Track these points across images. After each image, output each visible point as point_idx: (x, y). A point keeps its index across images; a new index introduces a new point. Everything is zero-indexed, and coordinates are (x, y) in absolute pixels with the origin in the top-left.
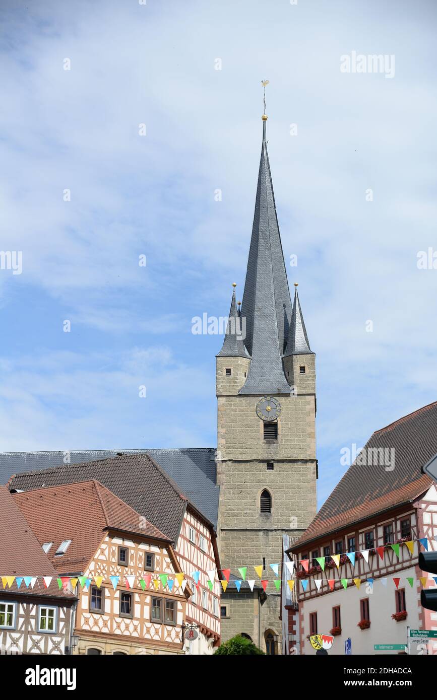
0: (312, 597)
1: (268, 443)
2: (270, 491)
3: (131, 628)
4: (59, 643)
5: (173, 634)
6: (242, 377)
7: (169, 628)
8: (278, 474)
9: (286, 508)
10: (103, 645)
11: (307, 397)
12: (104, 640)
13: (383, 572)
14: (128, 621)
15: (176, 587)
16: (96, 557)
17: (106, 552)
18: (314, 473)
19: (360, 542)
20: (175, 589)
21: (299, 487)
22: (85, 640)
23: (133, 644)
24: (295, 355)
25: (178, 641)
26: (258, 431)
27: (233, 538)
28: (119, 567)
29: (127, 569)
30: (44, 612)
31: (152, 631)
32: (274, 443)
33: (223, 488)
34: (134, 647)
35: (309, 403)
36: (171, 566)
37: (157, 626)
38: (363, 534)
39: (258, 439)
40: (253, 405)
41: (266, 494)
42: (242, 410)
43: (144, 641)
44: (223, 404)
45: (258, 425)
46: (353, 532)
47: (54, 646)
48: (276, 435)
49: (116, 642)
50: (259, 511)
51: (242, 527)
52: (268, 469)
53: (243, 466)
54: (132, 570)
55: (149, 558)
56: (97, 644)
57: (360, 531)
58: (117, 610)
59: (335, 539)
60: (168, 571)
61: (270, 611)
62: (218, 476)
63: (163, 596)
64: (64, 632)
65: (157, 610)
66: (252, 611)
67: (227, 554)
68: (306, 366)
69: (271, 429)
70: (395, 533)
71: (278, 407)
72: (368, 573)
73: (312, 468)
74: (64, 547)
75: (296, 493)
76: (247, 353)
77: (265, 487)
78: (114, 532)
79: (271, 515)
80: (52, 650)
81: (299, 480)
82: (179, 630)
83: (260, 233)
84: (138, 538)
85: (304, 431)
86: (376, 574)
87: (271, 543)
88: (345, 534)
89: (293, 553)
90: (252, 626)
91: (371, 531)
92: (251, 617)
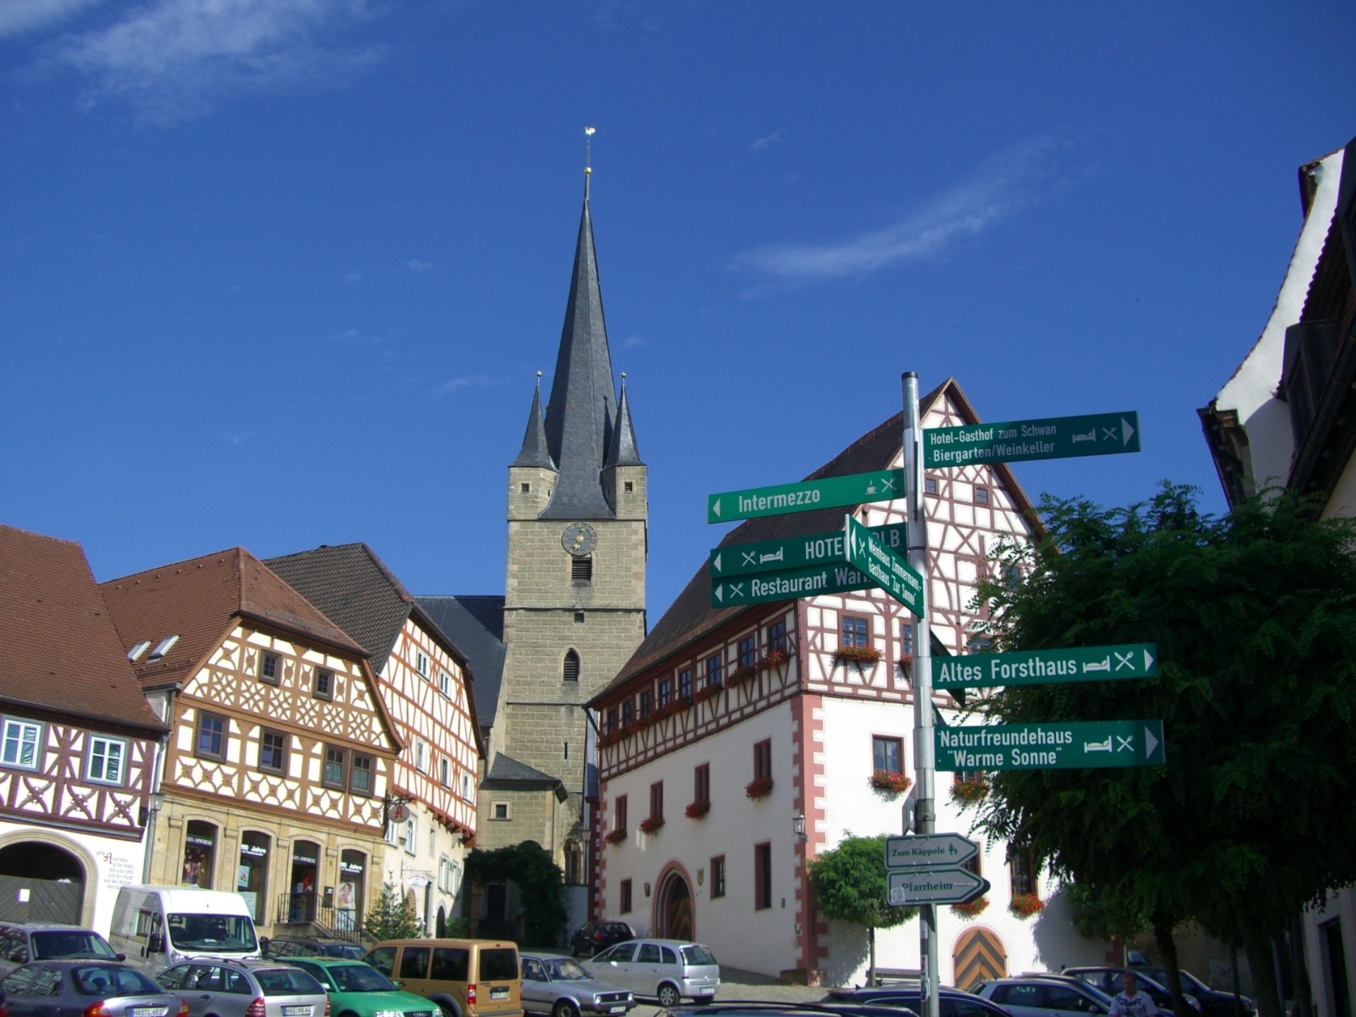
0: (620, 773)
1: (577, 585)
2: (578, 651)
3: (282, 793)
4: (129, 805)
5: (367, 811)
6: (543, 496)
7: (359, 800)
8: (590, 628)
9: (600, 675)
10: (223, 817)
11: (634, 524)
12: (225, 809)
13: (736, 716)
14: (275, 781)
15: (375, 733)
16: (212, 661)
17: (235, 656)
18: (640, 628)
19: (699, 674)
20: (373, 736)
21: (618, 647)
22: (182, 804)
23: (284, 821)
24: (619, 466)
25: (376, 823)
26: (564, 570)
27: (523, 715)
28: (260, 686)
29: (277, 691)
30: (100, 747)
31: (325, 803)
32: (586, 586)
33: (511, 646)
34: (285, 825)
35: (636, 533)
36: (367, 697)
37: (335, 795)
38: (705, 662)
39: (563, 580)
40: (559, 534)
41: (572, 656)
42: (542, 541)
43: (306, 818)
44: (516, 532)
45: (564, 562)
46: (686, 660)
47: (117, 809)
48: (588, 575)
49: (250, 814)
50: (562, 679)
51: (536, 700)
52: (575, 621)
53: (541, 617)
54: (288, 694)
55: (323, 679)
56: (208, 813)
57: (699, 657)
58: (252, 758)
59: (659, 676)
60: (359, 704)
61: (571, 815)
62: (506, 630)
63: (349, 745)
64: (139, 786)
65: (337, 768)
66: (543, 811)
67: (514, 736)
68: (634, 481)
69: (583, 569)
70: (757, 650)
71: (591, 538)
72: (710, 722)
73: (638, 621)
74: (165, 648)
75: (615, 655)
76: (553, 465)
77: (572, 646)
78: (253, 623)
79: (578, 685)
80: (113, 816)
81: (619, 638)
82: (377, 805)
83: (577, 311)
84: (303, 640)
85: (628, 570)
86: (724, 721)
87: (577, 722)
88: (675, 667)
89: (595, 710)
90: (542, 832)
91: (718, 654)
92: (541, 820)
